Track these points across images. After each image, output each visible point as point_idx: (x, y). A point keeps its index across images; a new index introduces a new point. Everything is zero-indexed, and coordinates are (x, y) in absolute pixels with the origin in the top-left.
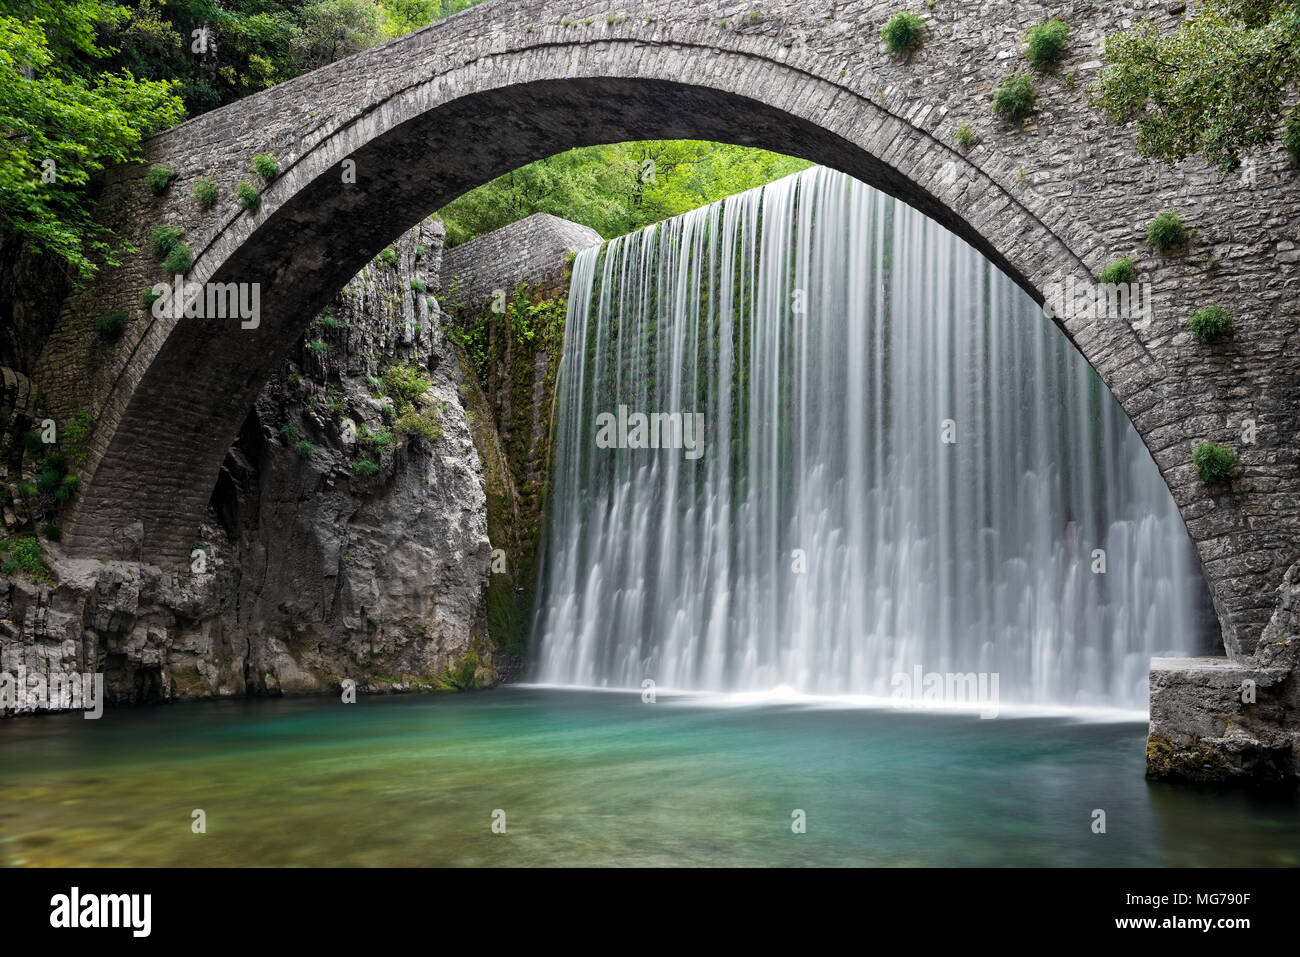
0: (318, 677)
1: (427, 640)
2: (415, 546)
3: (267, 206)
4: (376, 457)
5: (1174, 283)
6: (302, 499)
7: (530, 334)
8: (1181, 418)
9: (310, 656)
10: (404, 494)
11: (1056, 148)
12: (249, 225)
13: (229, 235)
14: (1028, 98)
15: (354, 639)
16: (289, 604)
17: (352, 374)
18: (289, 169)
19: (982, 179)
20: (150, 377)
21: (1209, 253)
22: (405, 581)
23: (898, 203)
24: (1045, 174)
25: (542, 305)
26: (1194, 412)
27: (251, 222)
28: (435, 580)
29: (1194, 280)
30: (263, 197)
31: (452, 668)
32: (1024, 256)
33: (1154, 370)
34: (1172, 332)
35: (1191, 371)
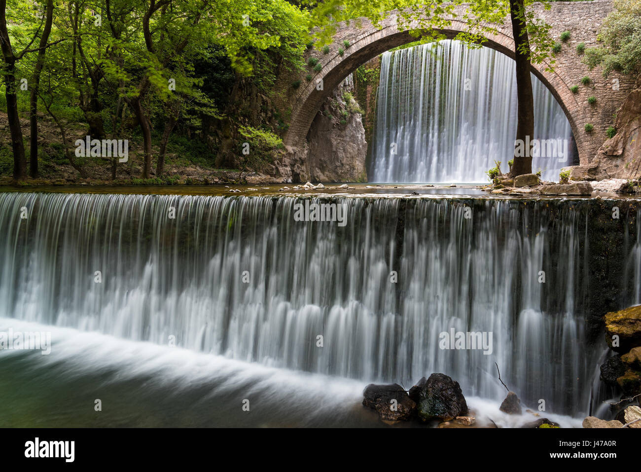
0: (328, 179)
1: (354, 169)
2: (352, 144)
3: (346, 54)
4: (345, 119)
5: (586, 91)
6: (329, 130)
7: (365, 79)
8: (583, 119)
9: (327, 173)
10: (348, 129)
11: (564, 60)
12: (341, 59)
13: (333, 61)
14: (559, 48)
15: (338, 168)
16: (322, 159)
17: (338, 95)
18: (353, 44)
19: (546, 65)
20: (308, 99)
21: (594, 85)
22: (350, 153)
23: (496, 51)
24: (561, 65)
25: (369, 70)
26: (586, 117)
27: (341, 58)
28: (356, 153)
29: (590, 90)
30: (344, 52)
31: (360, 177)
32: (554, 83)
33: (579, 109)
34: (584, 101)
35: (586, 109)
